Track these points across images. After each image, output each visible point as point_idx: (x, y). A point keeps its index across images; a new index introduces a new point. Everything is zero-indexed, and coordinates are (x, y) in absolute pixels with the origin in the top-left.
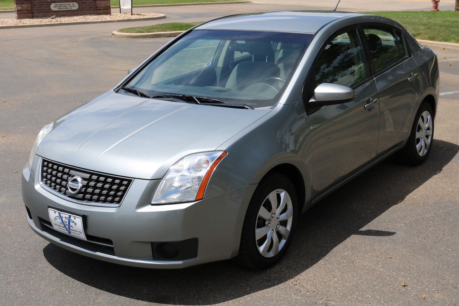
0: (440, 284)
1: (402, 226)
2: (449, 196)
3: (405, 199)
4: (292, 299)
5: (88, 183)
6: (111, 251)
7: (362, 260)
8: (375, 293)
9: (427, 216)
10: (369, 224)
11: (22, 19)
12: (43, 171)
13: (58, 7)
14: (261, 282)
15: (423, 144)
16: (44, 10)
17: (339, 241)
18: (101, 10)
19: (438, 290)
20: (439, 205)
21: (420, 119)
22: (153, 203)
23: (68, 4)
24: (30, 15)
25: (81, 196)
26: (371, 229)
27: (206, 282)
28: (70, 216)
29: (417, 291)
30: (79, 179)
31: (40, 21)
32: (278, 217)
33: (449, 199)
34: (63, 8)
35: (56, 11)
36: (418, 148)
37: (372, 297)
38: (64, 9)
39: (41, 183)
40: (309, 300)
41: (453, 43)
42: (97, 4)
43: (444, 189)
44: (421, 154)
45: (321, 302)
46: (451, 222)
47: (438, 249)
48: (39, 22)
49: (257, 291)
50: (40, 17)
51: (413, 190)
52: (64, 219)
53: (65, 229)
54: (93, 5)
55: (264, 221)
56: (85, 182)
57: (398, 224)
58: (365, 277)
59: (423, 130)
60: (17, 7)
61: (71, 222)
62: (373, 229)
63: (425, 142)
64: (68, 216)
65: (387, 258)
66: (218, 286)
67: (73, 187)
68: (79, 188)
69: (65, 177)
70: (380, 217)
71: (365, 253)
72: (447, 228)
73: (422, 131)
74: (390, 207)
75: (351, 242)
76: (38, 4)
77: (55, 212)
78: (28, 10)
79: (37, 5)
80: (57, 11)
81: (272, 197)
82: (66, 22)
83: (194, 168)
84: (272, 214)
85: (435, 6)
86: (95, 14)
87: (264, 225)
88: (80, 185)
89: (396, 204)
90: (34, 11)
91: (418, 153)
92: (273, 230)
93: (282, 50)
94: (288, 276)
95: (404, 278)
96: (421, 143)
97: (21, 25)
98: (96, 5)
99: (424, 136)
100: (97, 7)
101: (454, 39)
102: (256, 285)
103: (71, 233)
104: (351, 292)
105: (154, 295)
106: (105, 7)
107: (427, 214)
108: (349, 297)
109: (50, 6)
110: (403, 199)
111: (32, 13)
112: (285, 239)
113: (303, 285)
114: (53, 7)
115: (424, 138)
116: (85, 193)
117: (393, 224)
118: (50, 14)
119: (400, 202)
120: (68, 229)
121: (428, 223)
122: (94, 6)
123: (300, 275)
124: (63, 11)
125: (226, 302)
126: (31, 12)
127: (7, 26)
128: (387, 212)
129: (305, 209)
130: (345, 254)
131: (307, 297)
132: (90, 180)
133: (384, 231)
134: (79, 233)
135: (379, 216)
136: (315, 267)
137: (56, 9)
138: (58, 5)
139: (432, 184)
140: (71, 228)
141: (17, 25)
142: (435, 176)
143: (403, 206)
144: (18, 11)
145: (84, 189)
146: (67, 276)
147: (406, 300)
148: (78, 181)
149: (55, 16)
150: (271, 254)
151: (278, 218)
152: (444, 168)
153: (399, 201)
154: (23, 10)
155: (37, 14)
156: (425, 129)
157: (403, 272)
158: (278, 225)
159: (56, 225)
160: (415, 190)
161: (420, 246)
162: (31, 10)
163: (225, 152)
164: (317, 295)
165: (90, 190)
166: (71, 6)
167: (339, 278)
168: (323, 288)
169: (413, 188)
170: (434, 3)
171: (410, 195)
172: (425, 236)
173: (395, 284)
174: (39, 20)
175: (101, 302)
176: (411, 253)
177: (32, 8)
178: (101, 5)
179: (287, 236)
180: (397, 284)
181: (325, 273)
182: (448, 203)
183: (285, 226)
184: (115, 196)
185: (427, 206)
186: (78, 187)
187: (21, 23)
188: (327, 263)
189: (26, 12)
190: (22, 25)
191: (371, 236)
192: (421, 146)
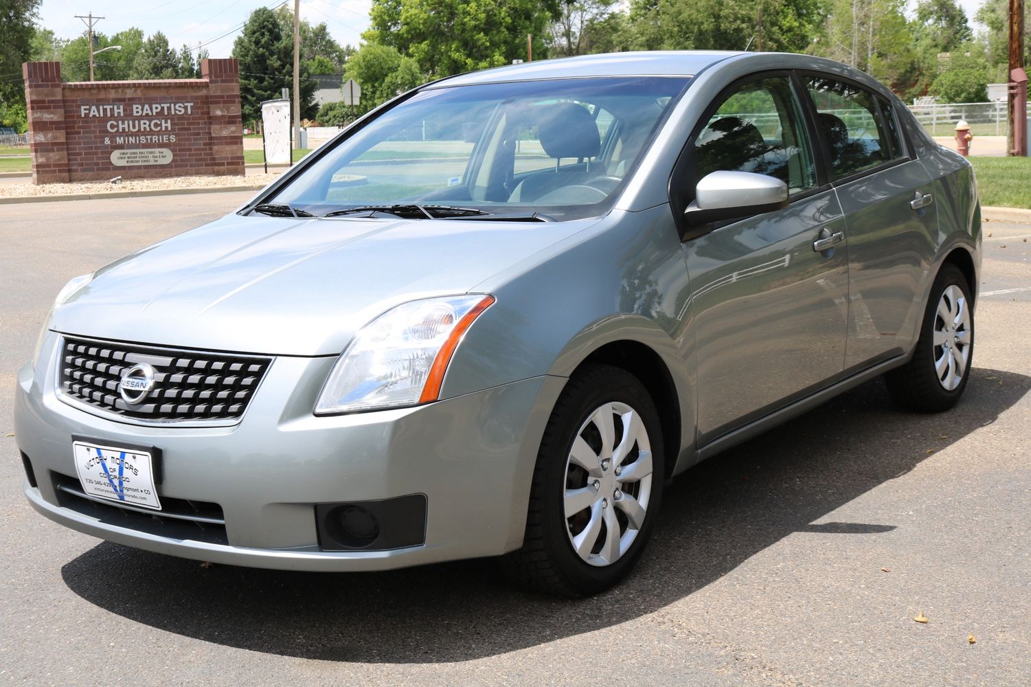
0: (1007, 615)
1: (910, 515)
2: (1015, 461)
3: (915, 469)
4: (654, 649)
5: (168, 378)
6: (218, 534)
7: (820, 576)
8: (853, 635)
9: (968, 496)
10: (833, 512)
11: (46, 184)
12: (64, 365)
13: (127, 159)
14: (578, 619)
15: (950, 361)
16: (97, 164)
17: (763, 544)
18: (223, 164)
19: (1004, 627)
20: (995, 477)
21: (942, 302)
22: (318, 410)
23: (151, 153)
24: (66, 175)
25: (150, 408)
26: (837, 521)
27: (446, 622)
28: (123, 454)
29: (953, 629)
30: (148, 371)
31: (87, 188)
32: (618, 471)
33: (1016, 467)
34: (138, 162)
35: (123, 168)
36: (940, 367)
37: (846, 642)
38: (140, 164)
39: (59, 391)
40: (693, 649)
41: (1008, 207)
42: (214, 152)
43: (1004, 451)
44: (946, 384)
45: (722, 653)
46: (1024, 507)
47: (998, 554)
48: (84, 190)
49: (568, 635)
50: (87, 180)
51: (933, 453)
52: (109, 464)
53: (111, 489)
54: (205, 154)
55: (586, 474)
56: (161, 377)
57: (902, 512)
58: (828, 606)
59: (948, 329)
60: (36, 157)
61: (125, 469)
62: (843, 522)
63: (955, 359)
64: (118, 455)
65: (877, 572)
66: (474, 628)
67: (133, 389)
68: (147, 389)
69: (114, 370)
70: (858, 499)
71: (826, 564)
72: (1016, 516)
73: (947, 331)
74: (880, 483)
75: (792, 545)
76: (83, 152)
77: (88, 450)
78: (60, 165)
79: (80, 154)
80: (125, 166)
81: (602, 417)
82: (144, 190)
83: (417, 331)
84: (603, 461)
85: (963, 148)
86: (210, 174)
87: (584, 484)
88: (150, 383)
89: (893, 477)
90: (73, 168)
91: (941, 382)
92: (605, 500)
93: (623, 163)
94: (643, 607)
95: (921, 605)
96: (947, 358)
97: (43, 195)
98: (211, 154)
99: (951, 343)
100: (214, 159)
101: (1010, 200)
102: (566, 624)
103: (126, 498)
104: (794, 634)
105: (320, 645)
106: (231, 159)
107: (968, 493)
108: (790, 643)
109: (110, 157)
110: (910, 469)
111: (70, 171)
112: (636, 528)
113: (680, 623)
114: (116, 158)
115: (951, 348)
116: (161, 400)
117: (888, 512)
118: (108, 173)
119: (903, 474)
120: (118, 488)
121: (972, 509)
122: (209, 157)
123: (671, 605)
124: (139, 167)
125: (494, 657)
126: (67, 168)
127: (12, 197)
128: (874, 491)
129: (680, 465)
130: (779, 566)
131: (689, 644)
132: (173, 369)
133: (869, 525)
134: (143, 495)
135: (856, 499)
136: (708, 590)
137: (123, 163)
138: (127, 153)
139: (977, 443)
140: (125, 484)
141: (35, 196)
142: (980, 428)
143: (910, 481)
144: (38, 166)
145: (158, 390)
146: (114, 615)
147: (928, 647)
148: (143, 376)
149: (120, 177)
150: (603, 559)
151: (617, 474)
152: (1002, 416)
153: (900, 472)
154: (49, 166)
155: (79, 174)
156: (953, 328)
157: (917, 595)
158: (617, 489)
159: (91, 481)
160: (938, 454)
161: (955, 550)
162: (68, 165)
163: (491, 296)
164: (712, 641)
165: (171, 393)
166: (157, 157)
167: (764, 608)
168: (728, 627)
169: (932, 450)
170: (960, 142)
171: (926, 461)
172: (965, 532)
173: (898, 617)
174: (86, 185)
175: (192, 660)
176: (933, 562)
177: (69, 160)
178: (224, 155)
179: (639, 521)
180: (904, 618)
181: (730, 601)
182: (1015, 474)
183: (636, 496)
184: (230, 401)
185: (968, 480)
186: (144, 387)
187: (44, 191)
188: (735, 583)
189: (57, 169)
190: (45, 195)
191: (838, 534)
192: (946, 366)
